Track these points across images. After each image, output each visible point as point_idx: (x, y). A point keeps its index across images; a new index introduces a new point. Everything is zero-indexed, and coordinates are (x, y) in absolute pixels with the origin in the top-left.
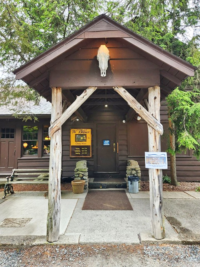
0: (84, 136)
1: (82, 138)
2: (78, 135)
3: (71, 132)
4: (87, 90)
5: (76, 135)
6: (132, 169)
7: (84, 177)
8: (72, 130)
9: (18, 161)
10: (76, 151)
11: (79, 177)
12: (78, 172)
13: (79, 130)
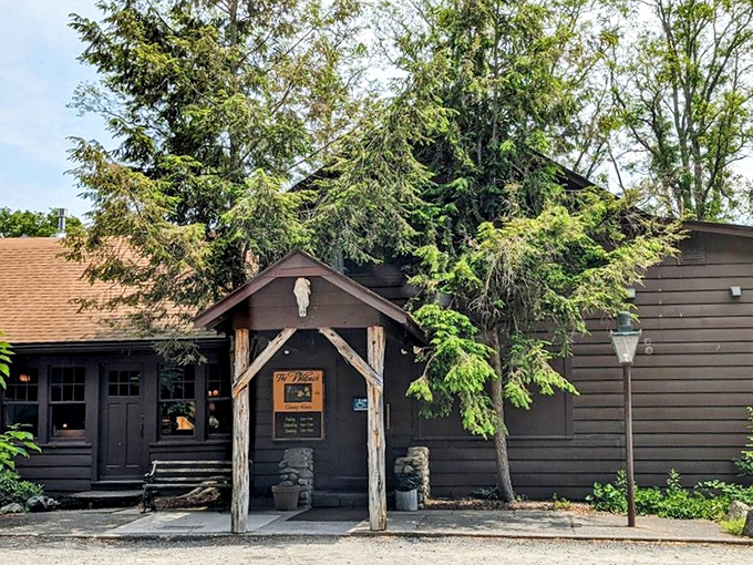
0: (307, 389)
1: (300, 394)
2: (291, 385)
3: (275, 379)
4: (283, 334)
5: (286, 385)
6: (406, 463)
7: (300, 481)
8: (276, 373)
9: (152, 450)
10: (288, 425)
11: (288, 479)
12: (286, 470)
13: (293, 374)
